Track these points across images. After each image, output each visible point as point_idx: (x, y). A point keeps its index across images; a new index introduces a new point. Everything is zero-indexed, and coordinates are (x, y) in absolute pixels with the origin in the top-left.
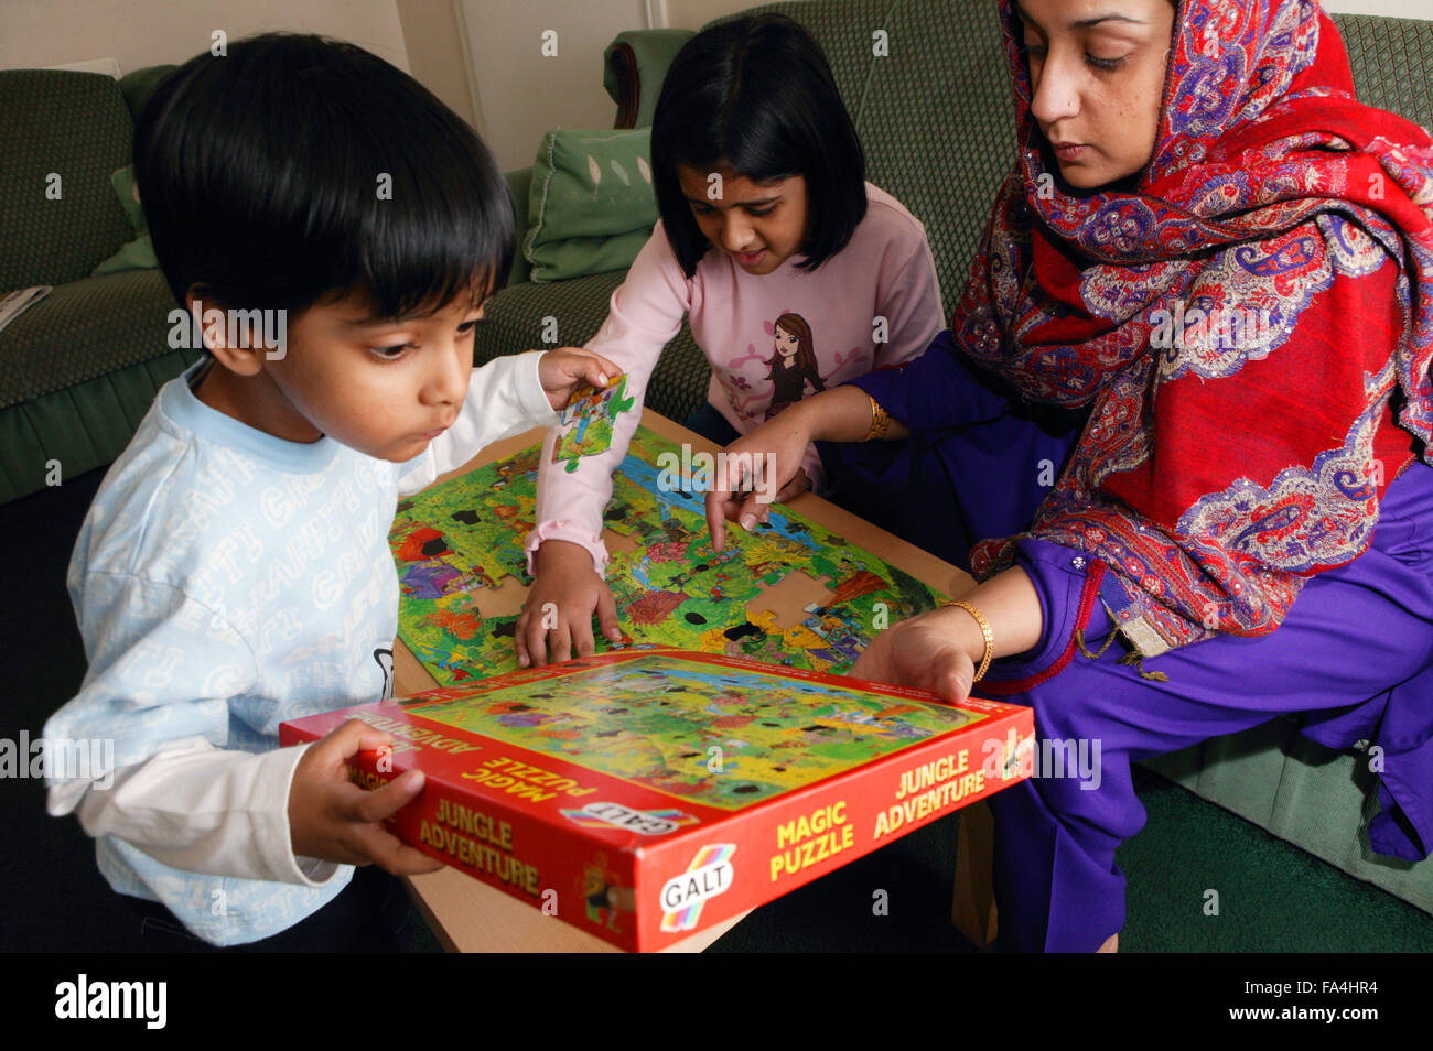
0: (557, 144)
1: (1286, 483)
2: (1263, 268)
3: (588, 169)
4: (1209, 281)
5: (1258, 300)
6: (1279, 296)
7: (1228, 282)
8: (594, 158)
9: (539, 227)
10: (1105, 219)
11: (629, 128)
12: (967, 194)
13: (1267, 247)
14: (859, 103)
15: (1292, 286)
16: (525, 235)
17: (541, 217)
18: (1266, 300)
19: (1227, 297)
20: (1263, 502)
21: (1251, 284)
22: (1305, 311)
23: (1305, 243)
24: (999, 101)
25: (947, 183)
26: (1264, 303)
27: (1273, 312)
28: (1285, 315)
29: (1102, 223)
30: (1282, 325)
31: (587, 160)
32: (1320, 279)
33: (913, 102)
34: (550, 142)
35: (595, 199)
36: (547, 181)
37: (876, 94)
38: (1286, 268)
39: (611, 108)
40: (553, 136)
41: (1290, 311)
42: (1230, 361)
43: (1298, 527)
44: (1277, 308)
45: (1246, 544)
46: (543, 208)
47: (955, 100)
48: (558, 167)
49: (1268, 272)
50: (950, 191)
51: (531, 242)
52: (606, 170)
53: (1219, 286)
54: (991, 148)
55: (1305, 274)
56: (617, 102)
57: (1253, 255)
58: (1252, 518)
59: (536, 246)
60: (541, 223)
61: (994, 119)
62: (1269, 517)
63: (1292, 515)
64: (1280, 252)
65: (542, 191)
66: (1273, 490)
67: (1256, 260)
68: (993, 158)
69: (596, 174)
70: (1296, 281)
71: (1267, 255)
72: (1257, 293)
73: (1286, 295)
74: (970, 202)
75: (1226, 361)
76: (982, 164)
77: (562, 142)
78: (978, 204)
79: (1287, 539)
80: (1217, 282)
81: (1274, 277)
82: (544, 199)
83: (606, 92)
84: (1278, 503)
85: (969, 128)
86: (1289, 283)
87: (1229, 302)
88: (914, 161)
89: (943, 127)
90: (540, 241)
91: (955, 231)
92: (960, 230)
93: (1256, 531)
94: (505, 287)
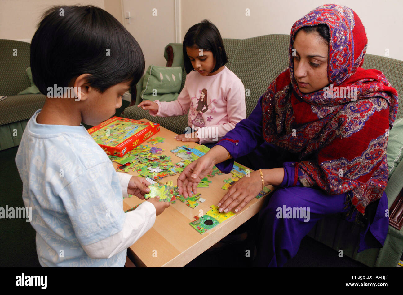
0: (152, 69)
1: (356, 160)
2: (357, 111)
3: (160, 76)
4: (343, 114)
5: (356, 119)
6: (361, 118)
7: (348, 114)
8: (162, 73)
9: (146, 90)
10: (317, 97)
11: (170, 67)
12: (257, 88)
13: (358, 106)
14: (231, 64)
15: (364, 115)
16: (141, 92)
17: (146, 87)
18: (358, 119)
19: (348, 118)
20: (349, 164)
21: (354, 115)
22: (367, 121)
23: (367, 105)
24: (266, 66)
25: (253, 85)
26: (357, 119)
27: (359, 122)
28: (362, 122)
29: (317, 98)
30: (362, 124)
31: (160, 74)
32: (371, 113)
33: (244, 65)
34: (151, 68)
35: (161, 84)
36: (149, 78)
37: (235, 62)
38: (363, 111)
39: (166, 62)
40: (152, 67)
41: (364, 121)
42: (349, 134)
43: (357, 169)
44: (361, 120)
45: (347, 176)
46: (147, 85)
47: (255, 65)
48: (152, 75)
49: (358, 112)
50: (253, 87)
51: (143, 94)
52: (164, 77)
53: (346, 115)
54: (264, 77)
55: (367, 112)
56: (167, 60)
57: (354, 108)
58: (347, 168)
59: (144, 95)
60: (146, 89)
61: (265, 70)
62: (352, 168)
63: (356, 167)
64: (361, 107)
65: (147, 81)
66: (352, 162)
67: (355, 109)
68: (264, 79)
69: (162, 77)
70: (365, 114)
71: (358, 108)
72: (355, 117)
73: (363, 117)
74: (258, 90)
75: (347, 134)
76: (261, 81)
77: (154, 68)
78: (260, 91)
79: (355, 173)
80: (345, 114)
81: (360, 113)
82: (148, 83)
83: (164, 58)
84: (354, 165)
85: (258, 72)
86: (364, 114)
87: (348, 119)
88: (244, 79)
89: (252, 71)
90: (145, 93)
91: (254, 97)
92: (255, 97)
93: (349, 172)
94: (134, 105)
